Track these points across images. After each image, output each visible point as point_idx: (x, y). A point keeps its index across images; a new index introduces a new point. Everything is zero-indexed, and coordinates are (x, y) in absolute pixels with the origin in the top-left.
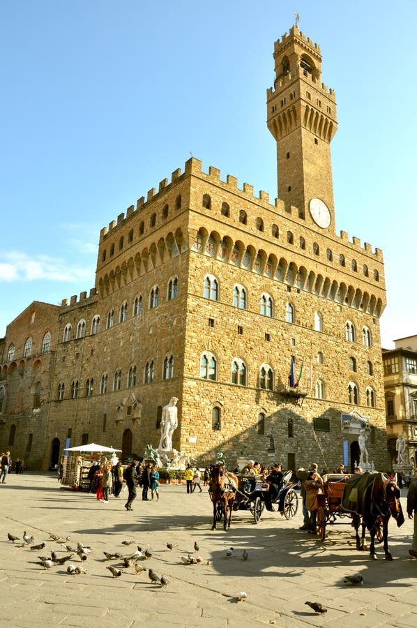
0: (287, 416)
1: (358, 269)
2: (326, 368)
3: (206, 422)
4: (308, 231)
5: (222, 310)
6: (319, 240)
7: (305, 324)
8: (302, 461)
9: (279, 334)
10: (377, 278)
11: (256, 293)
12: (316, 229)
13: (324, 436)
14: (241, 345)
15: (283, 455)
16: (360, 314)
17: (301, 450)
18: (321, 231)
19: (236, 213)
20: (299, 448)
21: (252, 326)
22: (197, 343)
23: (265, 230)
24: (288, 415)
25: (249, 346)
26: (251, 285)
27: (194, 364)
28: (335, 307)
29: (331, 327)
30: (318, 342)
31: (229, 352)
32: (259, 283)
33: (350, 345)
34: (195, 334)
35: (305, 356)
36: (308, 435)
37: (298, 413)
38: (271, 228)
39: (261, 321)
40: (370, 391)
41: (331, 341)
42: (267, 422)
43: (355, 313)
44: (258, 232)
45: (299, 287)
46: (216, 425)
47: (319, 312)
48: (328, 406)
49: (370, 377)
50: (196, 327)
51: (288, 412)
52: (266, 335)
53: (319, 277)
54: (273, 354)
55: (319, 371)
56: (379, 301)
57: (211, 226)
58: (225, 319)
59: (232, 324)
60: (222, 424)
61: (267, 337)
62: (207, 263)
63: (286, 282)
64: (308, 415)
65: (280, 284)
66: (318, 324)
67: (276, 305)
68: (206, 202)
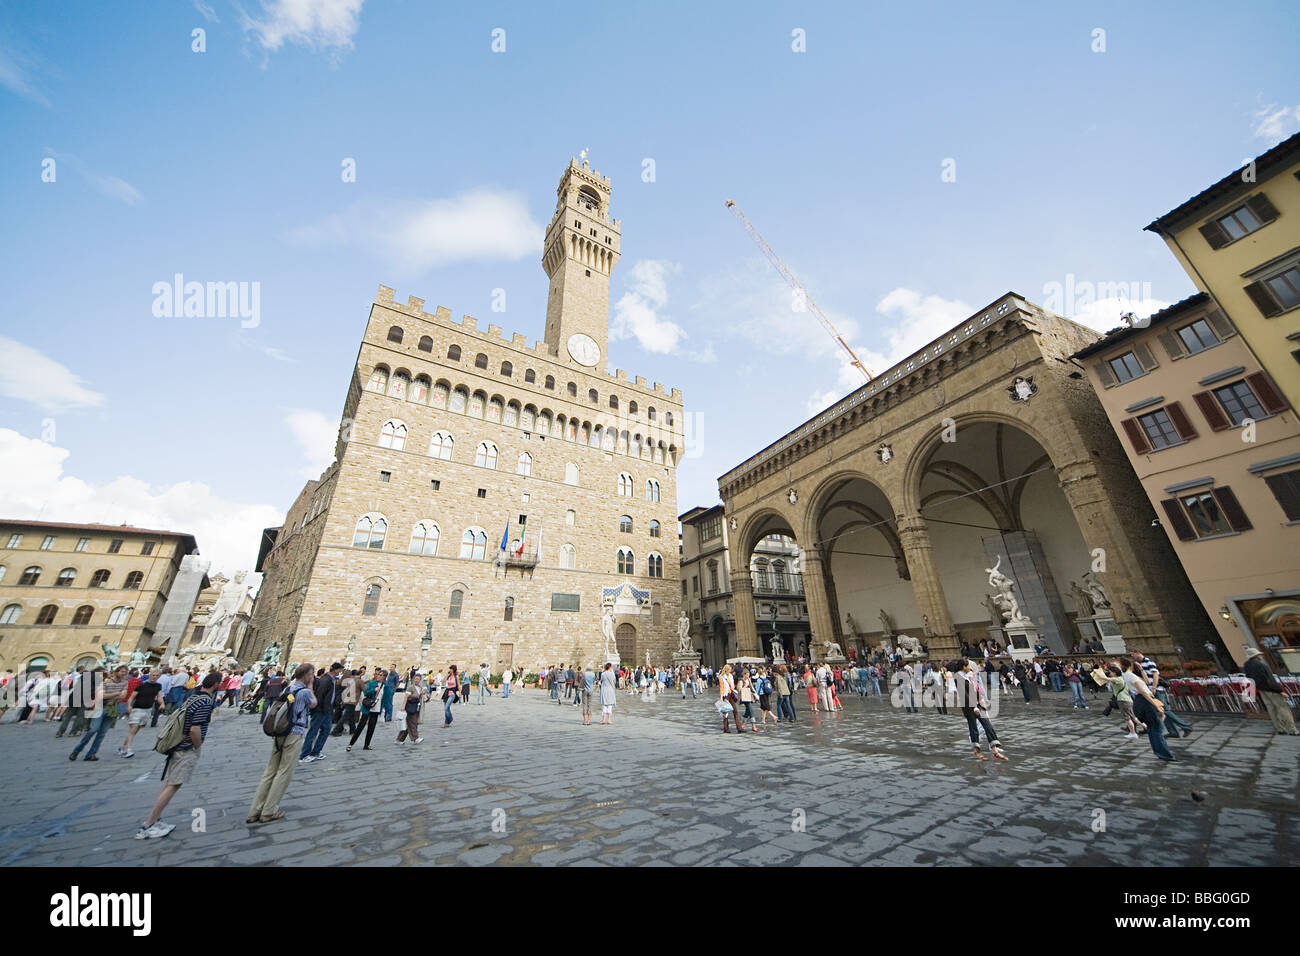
0: (504, 593)
2: (582, 529)
3: (351, 606)
4: (561, 369)
5: (407, 460)
6: (577, 380)
7: (548, 476)
8: (525, 653)
9: (504, 489)
10: (669, 421)
11: (471, 440)
12: (575, 367)
13: (568, 618)
15: (491, 647)
16: (644, 465)
17: (525, 637)
18: (582, 369)
19: (443, 348)
20: (521, 636)
21: (457, 480)
22: (356, 503)
23: (488, 367)
24: (507, 591)
25: (449, 504)
26: (464, 431)
27: (346, 528)
28: (603, 457)
29: (593, 479)
30: (569, 497)
32: (475, 429)
33: (624, 501)
34: (353, 491)
35: (546, 515)
36: (540, 617)
37: (525, 588)
38: (500, 366)
39: (474, 473)
40: (656, 557)
41: (591, 496)
42: (466, 602)
43: (636, 463)
44: (478, 369)
45: (544, 433)
46: (370, 609)
47: (575, 462)
48: (579, 578)
49: (656, 539)
50: (358, 482)
51: (507, 587)
52: (480, 490)
53: (574, 422)
54: (490, 513)
55: (567, 533)
56: (672, 448)
57: (395, 363)
58: (410, 471)
59: (423, 477)
60: (382, 606)
61: (482, 493)
62: (391, 406)
63: (522, 426)
64: (543, 590)
65: (512, 430)
66: (572, 476)
67: (503, 454)
68: (396, 335)
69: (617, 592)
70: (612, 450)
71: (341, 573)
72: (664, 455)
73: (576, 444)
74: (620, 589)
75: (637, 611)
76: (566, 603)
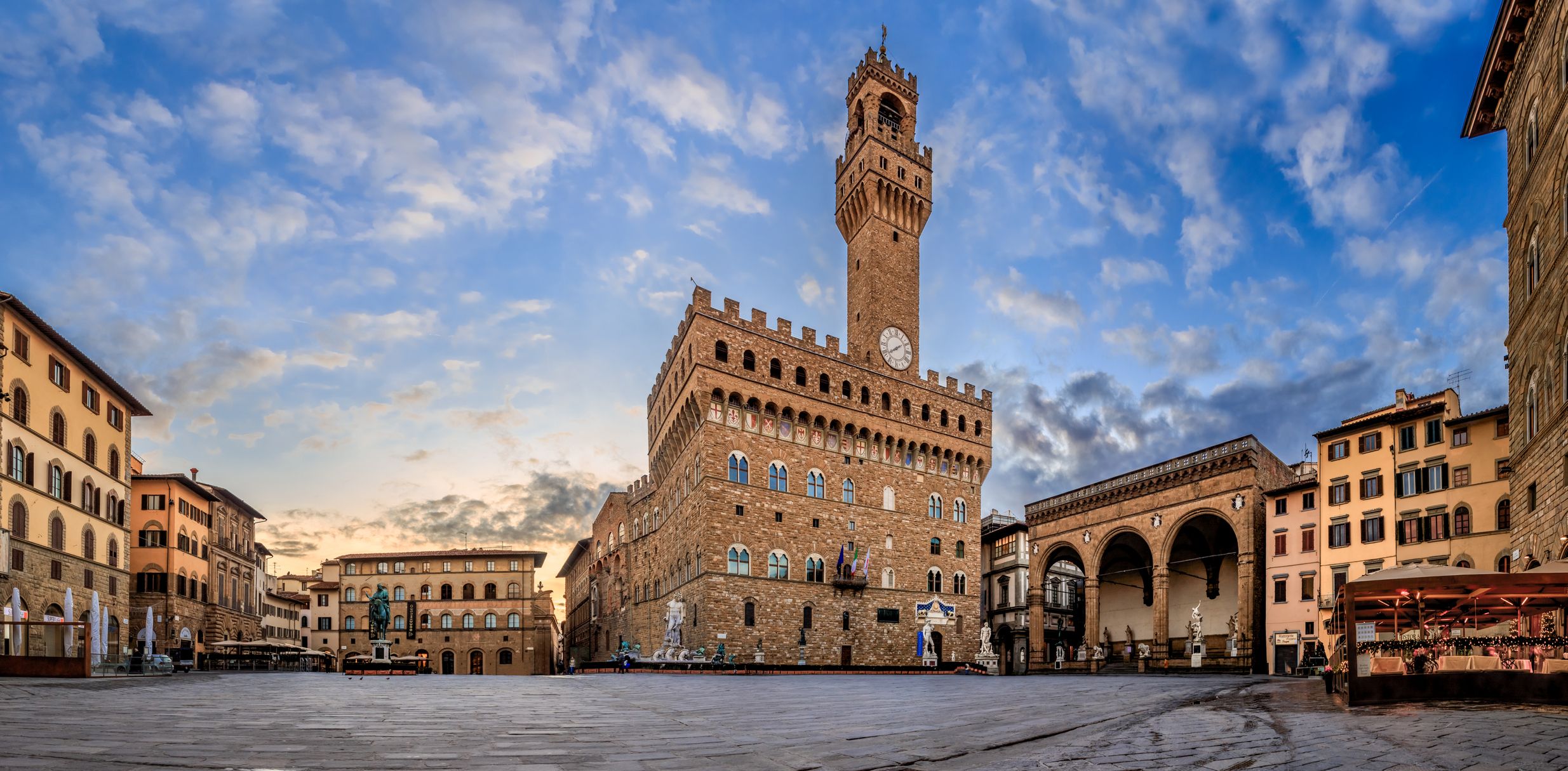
0: (842, 609)
1: (950, 422)
2: (898, 553)
3: (737, 618)
4: (875, 378)
5: (754, 493)
6: (891, 389)
7: (869, 502)
8: (859, 653)
9: (833, 518)
10: (978, 432)
11: (801, 470)
12: (888, 373)
13: (891, 628)
14: (780, 534)
15: (835, 649)
16: (952, 483)
17: (859, 642)
18: (896, 375)
19: (765, 364)
20: (856, 641)
21: (795, 511)
22: (724, 534)
23: (808, 383)
24: (844, 607)
25: (792, 534)
26: (792, 459)
27: (721, 558)
28: (915, 478)
29: (907, 502)
30: (887, 522)
31: (765, 544)
32: (803, 457)
33: (934, 524)
34: (719, 525)
35: (869, 541)
36: (870, 627)
37: (857, 605)
38: (818, 379)
39: (807, 503)
40: (960, 576)
41: (906, 520)
42: (814, 616)
43: (945, 482)
44: (799, 387)
45: (864, 456)
46: (750, 621)
47: (890, 485)
48: (898, 597)
49: (961, 560)
50: (721, 516)
51: (843, 604)
52: (814, 520)
53: (890, 440)
54: (824, 541)
55: (887, 557)
56: (980, 462)
57: (729, 385)
58: (758, 504)
59: (768, 510)
60: (757, 620)
61: (816, 523)
62: (732, 437)
63: (843, 451)
64: (870, 606)
65: (835, 455)
66: (889, 500)
67: (830, 482)
68: (722, 352)
69: (928, 607)
70: (923, 470)
71: (726, 594)
72: (972, 472)
73: (890, 466)
74: (931, 604)
75: (944, 622)
76: (888, 616)
